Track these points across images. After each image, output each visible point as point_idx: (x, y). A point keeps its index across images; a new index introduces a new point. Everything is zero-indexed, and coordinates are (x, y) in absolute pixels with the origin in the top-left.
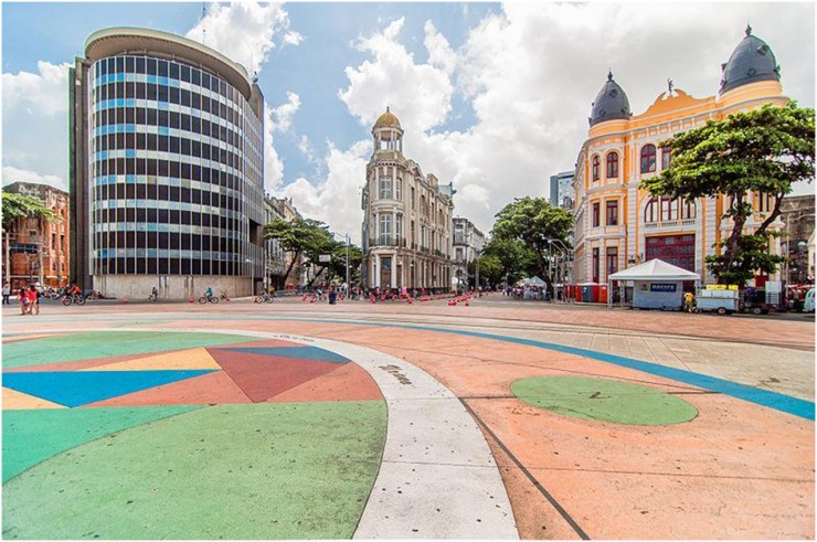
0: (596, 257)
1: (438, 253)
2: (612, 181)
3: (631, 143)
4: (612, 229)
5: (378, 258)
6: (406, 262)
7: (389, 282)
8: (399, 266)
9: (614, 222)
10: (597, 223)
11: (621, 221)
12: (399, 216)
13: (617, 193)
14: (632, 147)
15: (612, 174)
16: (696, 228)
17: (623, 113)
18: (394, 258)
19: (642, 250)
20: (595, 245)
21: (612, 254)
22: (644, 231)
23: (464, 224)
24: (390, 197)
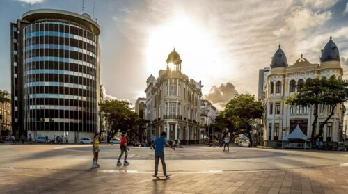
0: (270, 127)
1: (194, 121)
2: (278, 94)
3: (286, 78)
4: (277, 116)
5: (168, 125)
6: (181, 127)
7: (174, 137)
8: (178, 129)
9: (278, 112)
10: (271, 113)
11: (281, 112)
12: (179, 104)
13: (280, 100)
14: (286, 80)
15: (278, 91)
16: (308, 117)
17: (284, 65)
18: (177, 125)
19: (288, 125)
20: (270, 122)
21: (277, 127)
22: (290, 117)
23: (206, 103)
24: (175, 94)
